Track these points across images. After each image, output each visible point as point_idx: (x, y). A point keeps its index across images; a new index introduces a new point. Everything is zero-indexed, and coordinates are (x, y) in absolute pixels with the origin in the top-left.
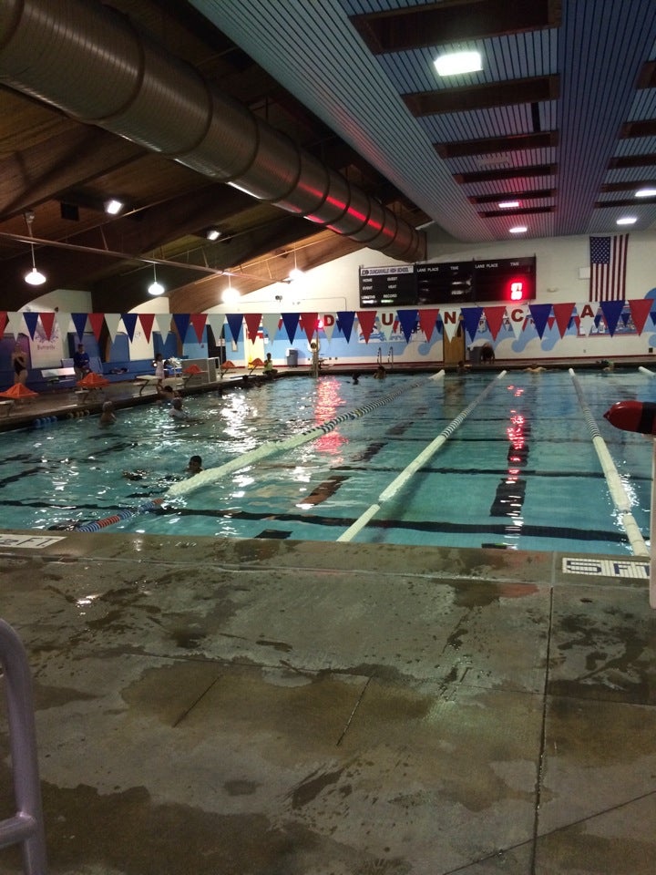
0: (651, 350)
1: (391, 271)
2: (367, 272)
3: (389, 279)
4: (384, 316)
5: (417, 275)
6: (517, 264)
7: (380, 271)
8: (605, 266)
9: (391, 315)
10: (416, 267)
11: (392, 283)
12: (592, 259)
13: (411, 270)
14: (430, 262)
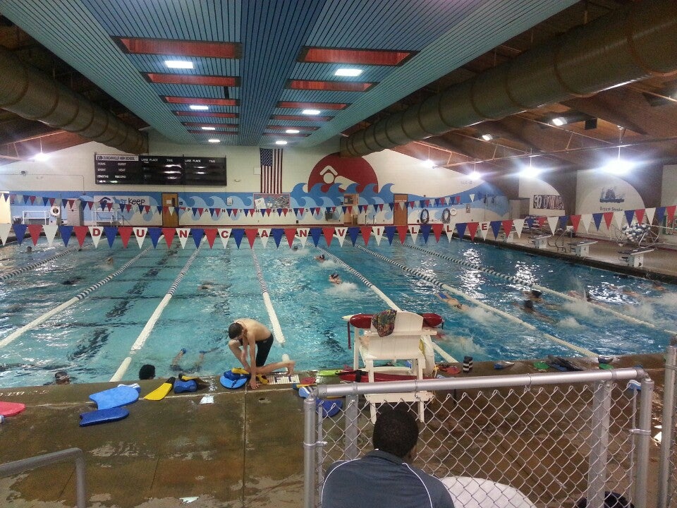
0: (297, 222)
1: (121, 158)
2: (101, 157)
3: (119, 164)
4: (138, 231)
5: (140, 163)
6: (214, 161)
7: (112, 158)
8: (270, 167)
9: (143, 231)
10: (141, 157)
11: (122, 167)
12: (261, 163)
13: (136, 159)
14: (151, 154)
